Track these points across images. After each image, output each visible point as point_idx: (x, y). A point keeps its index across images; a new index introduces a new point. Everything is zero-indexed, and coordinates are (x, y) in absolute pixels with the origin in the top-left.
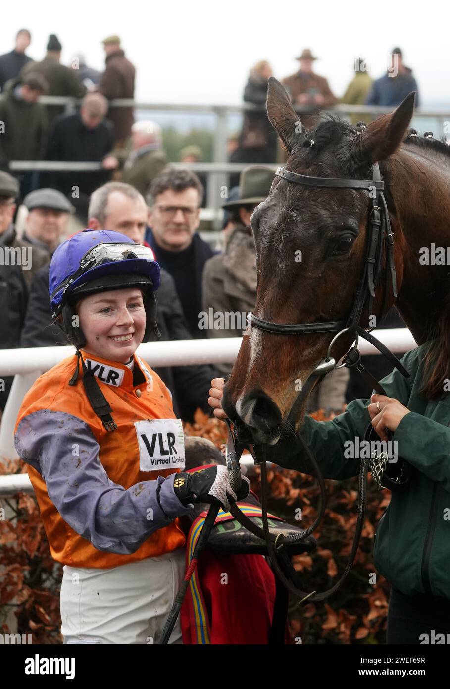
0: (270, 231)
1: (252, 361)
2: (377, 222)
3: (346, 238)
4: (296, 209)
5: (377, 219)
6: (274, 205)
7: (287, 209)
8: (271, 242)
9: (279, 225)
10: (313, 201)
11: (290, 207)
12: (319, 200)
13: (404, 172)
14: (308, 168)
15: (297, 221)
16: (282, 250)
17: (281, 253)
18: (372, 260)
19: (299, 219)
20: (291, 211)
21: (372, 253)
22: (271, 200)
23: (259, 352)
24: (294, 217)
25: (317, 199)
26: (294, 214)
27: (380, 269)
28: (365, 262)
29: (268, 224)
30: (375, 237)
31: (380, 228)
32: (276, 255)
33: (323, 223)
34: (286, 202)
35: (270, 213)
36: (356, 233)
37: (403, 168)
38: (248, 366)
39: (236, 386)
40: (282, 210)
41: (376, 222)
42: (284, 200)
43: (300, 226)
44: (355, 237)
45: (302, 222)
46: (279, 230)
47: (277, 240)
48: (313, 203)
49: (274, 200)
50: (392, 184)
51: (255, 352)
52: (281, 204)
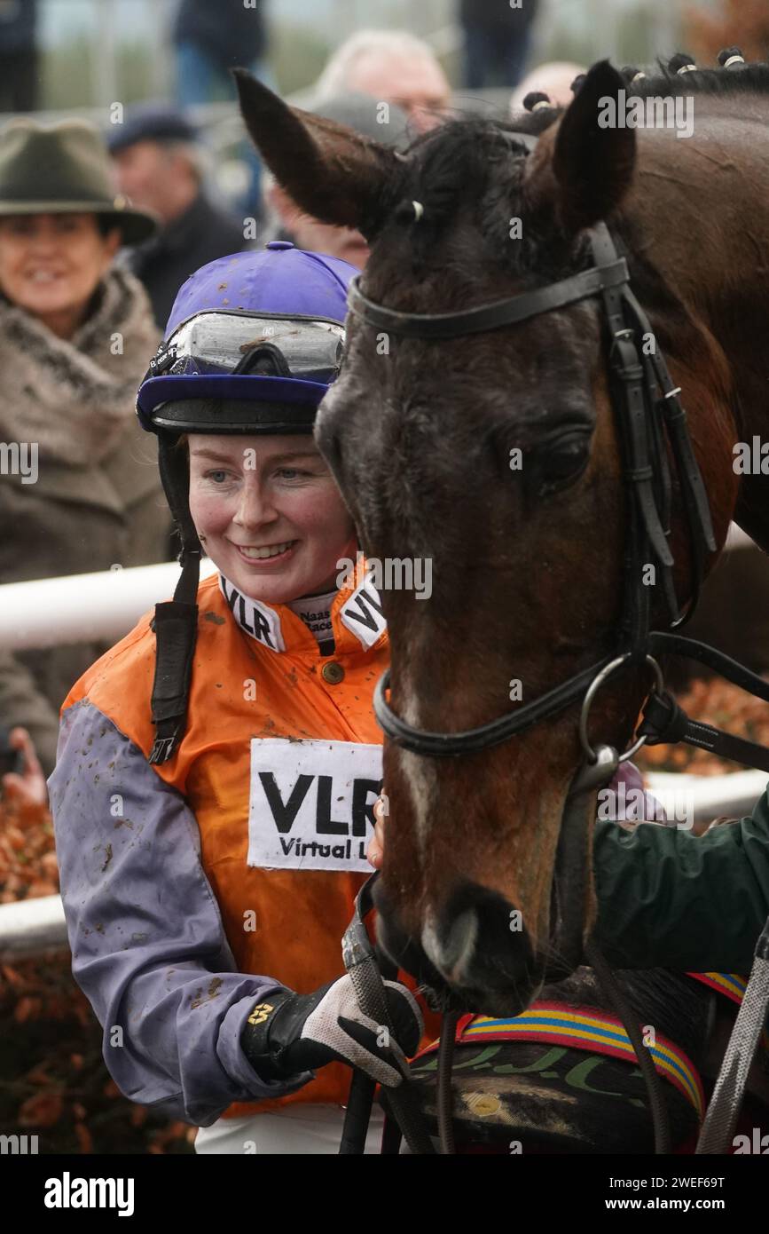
0: (372, 471)
1: (421, 819)
2: (634, 371)
3: (568, 444)
4: (421, 403)
5: (632, 364)
6: (363, 397)
7: (397, 405)
8: (382, 501)
9: (389, 452)
10: (457, 370)
11: (402, 399)
12: (472, 365)
13: (673, 194)
14: (421, 281)
15: (430, 435)
16: (417, 519)
17: (414, 526)
18: (644, 471)
19: (434, 428)
20: (410, 407)
21: (640, 455)
22: (353, 384)
23: (432, 791)
24: (420, 424)
25: (466, 365)
26: (419, 416)
27: (667, 482)
28: (627, 484)
29: (363, 451)
30: (637, 412)
31: (644, 382)
32: (405, 532)
33: (495, 425)
34: (389, 388)
35: (358, 419)
36: (589, 422)
37: (666, 183)
38: (415, 834)
39: (403, 890)
40: (386, 411)
41: (629, 373)
42: (383, 383)
43: (443, 443)
44: (589, 432)
45: (443, 433)
46: (393, 466)
47: (396, 495)
48: (456, 376)
49: (359, 384)
50: (648, 243)
51: (422, 796)
52: (378, 394)
